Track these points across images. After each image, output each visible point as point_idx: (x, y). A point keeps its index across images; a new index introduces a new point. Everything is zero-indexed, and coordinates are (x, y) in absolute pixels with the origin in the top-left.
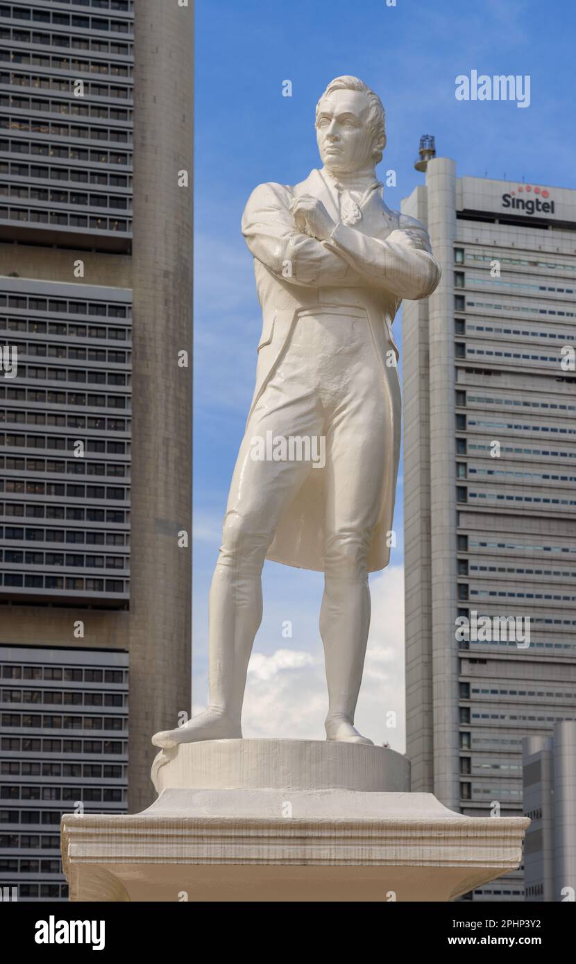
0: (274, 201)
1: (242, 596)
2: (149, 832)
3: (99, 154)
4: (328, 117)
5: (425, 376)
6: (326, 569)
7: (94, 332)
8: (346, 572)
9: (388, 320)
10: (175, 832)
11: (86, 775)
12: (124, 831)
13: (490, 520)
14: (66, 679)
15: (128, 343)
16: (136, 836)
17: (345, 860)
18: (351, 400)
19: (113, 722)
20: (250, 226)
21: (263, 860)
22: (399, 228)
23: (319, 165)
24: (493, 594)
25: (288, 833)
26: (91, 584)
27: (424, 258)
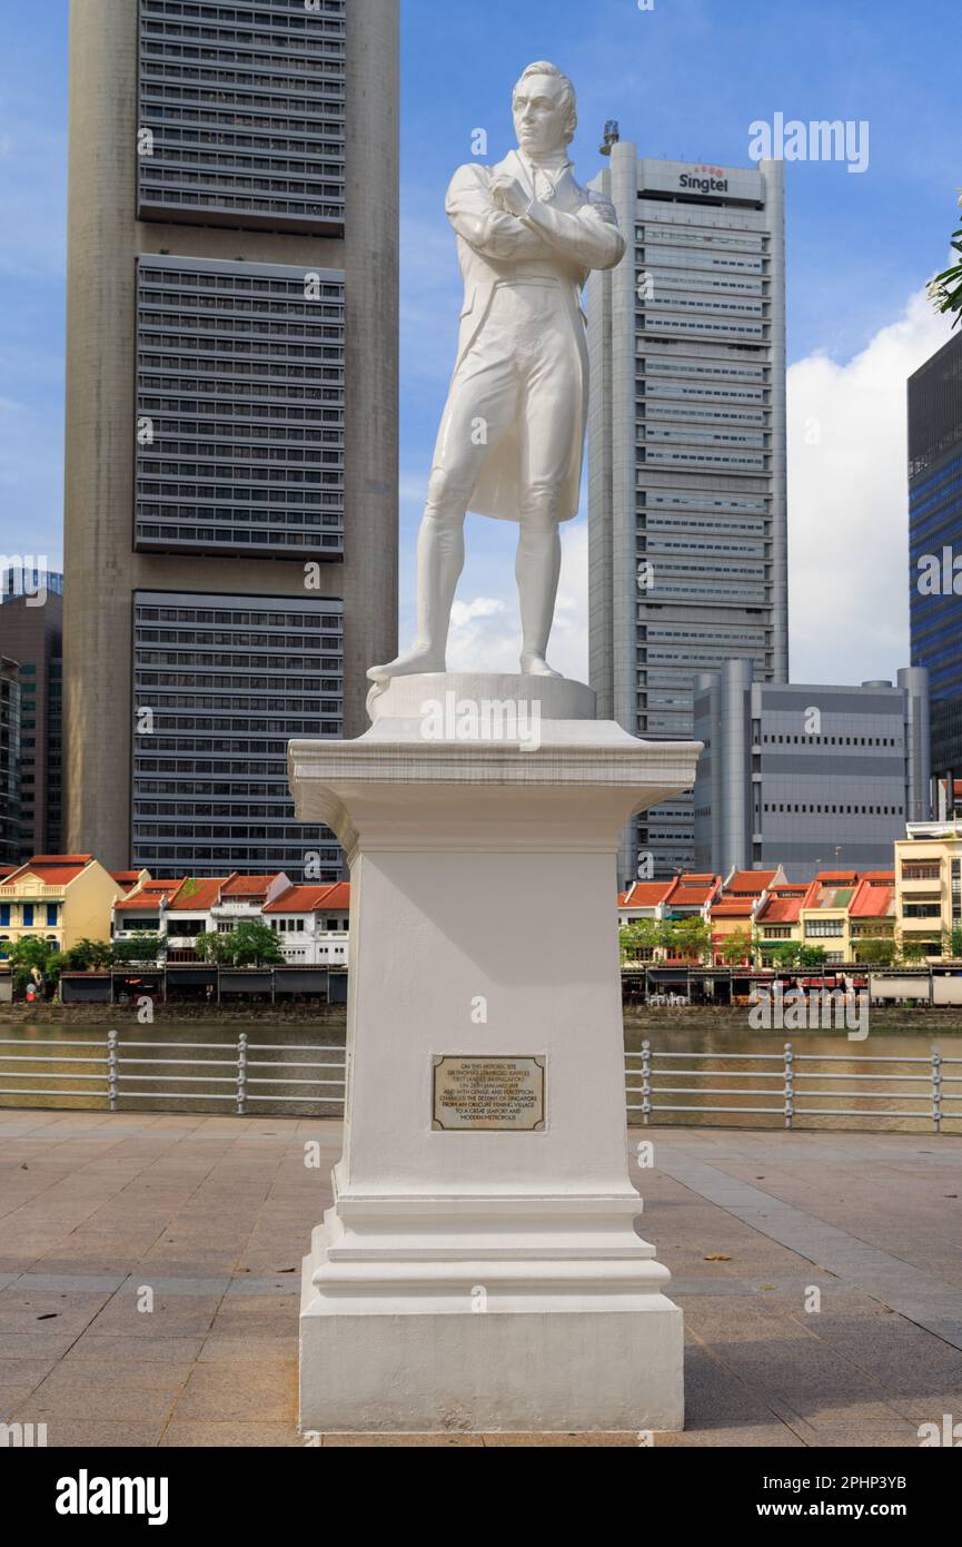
0: (475, 180)
1: (446, 545)
2: (365, 755)
3: (314, 146)
4: (524, 101)
5: (608, 345)
6: (521, 519)
7: (311, 310)
8: (539, 522)
9: (579, 290)
10: (387, 755)
11: (306, 710)
12: (343, 755)
13: (666, 477)
14: (288, 625)
15: (341, 320)
16: (354, 759)
17: (538, 780)
18: (544, 365)
19: (330, 663)
20: (454, 204)
21: (465, 780)
22: (589, 203)
23: (515, 146)
24: (668, 545)
25: (487, 757)
26: (309, 539)
27: (611, 231)
